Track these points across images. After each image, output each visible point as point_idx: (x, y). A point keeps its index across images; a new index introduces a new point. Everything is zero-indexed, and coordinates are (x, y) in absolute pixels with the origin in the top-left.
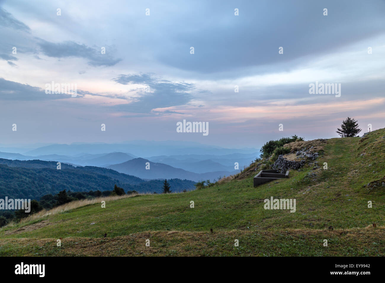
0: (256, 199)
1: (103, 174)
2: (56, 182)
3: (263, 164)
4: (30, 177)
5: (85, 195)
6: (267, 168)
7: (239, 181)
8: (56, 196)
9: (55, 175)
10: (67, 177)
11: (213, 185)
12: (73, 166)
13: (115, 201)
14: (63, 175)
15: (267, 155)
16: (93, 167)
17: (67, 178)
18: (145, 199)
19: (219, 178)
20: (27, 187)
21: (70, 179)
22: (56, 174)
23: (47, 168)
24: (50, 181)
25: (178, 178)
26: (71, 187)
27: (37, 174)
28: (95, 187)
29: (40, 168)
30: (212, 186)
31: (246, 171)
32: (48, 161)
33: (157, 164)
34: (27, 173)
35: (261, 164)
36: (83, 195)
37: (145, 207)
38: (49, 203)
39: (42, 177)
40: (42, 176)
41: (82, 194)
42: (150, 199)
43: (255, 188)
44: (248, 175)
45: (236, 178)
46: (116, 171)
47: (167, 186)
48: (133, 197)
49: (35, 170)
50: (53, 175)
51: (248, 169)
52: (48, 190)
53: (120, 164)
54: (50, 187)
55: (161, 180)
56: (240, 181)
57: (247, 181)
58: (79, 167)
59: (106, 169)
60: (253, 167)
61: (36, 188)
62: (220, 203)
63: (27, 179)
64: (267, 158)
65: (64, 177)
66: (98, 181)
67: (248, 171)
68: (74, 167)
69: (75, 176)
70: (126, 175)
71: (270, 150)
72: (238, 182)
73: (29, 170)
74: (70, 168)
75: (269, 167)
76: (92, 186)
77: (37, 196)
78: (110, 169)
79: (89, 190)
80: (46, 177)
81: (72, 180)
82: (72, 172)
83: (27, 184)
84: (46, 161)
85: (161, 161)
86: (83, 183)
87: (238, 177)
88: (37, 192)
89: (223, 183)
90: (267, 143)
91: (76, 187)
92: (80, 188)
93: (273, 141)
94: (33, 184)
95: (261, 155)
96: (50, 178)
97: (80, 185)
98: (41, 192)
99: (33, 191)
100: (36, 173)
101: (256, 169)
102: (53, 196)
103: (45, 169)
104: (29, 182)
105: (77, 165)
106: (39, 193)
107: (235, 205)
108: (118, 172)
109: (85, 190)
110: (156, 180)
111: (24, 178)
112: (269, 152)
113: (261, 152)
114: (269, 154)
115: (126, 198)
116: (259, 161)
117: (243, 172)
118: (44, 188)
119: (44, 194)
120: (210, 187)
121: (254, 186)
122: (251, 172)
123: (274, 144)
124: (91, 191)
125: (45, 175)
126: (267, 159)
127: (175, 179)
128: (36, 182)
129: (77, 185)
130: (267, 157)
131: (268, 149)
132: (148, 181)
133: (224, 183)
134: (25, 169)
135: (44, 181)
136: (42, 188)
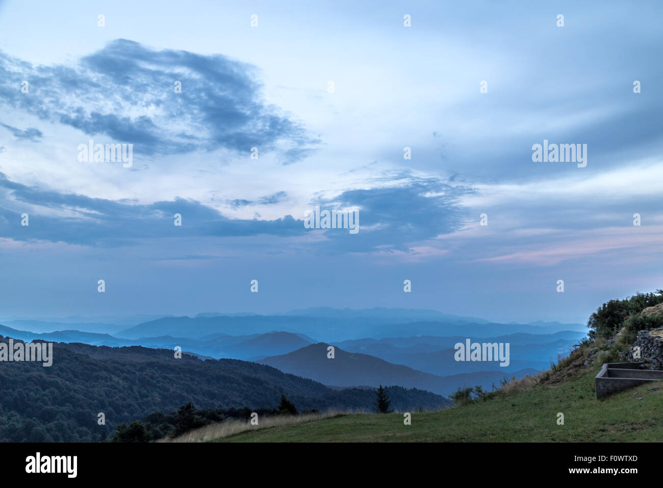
0: (622, 422)
1: (254, 376)
2: (170, 390)
3: (602, 352)
4: (125, 379)
5: (222, 416)
6: (615, 360)
7: (552, 387)
8: (170, 415)
9: (168, 375)
10: (188, 379)
11: (491, 396)
12: (199, 358)
13: (298, 426)
14: (181, 375)
15: (607, 332)
16: (235, 360)
17: (187, 381)
18: (358, 422)
19: (503, 381)
20: (120, 397)
21: (193, 384)
22: (170, 374)
23: (155, 363)
24: (159, 387)
25: (399, 386)
26: (194, 399)
27: (137, 373)
28: (238, 400)
29: (143, 361)
30: (492, 399)
31: (564, 367)
32: (156, 348)
33: (357, 355)
34: (120, 371)
35: (596, 351)
36: (218, 415)
37: (368, 437)
38: (157, 429)
39: (145, 378)
40: (146, 376)
41: (216, 413)
42: (367, 422)
43: (602, 401)
44: (570, 375)
45: (542, 381)
46: (277, 370)
47: (383, 399)
48: (329, 418)
49: (134, 366)
50: (164, 374)
51: (567, 362)
52: (155, 404)
53: (285, 355)
54: (158, 399)
55: (364, 389)
56: (555, 387)
57: (573, 388)
58: (209, 360)
59: (258, 364)
60: (578, 357)
61: (136, 399)
62: (535, 430)
63: (121, 381)
64: (608, 339)
65: (183, 379)
66: (244, 388)
67: (568, 365)
68: (200, 361)
69: (201, 378)
70: (296, 377)
71: (614, 321)
72: (550, 389)
73: (124, 365)
74: (194, 362)
75: (619, 357)
76: (233, 399)
77: (136, 414)
78: (266, 365)
79: (227, 405)
80: (152, 379)
81: (196, 385)
82: (198, 369)
83: (120, 391)
84: (153, 348)
85: (363, 350)
86: (216, 391)
87: (547, 379)
88: (137, 407)
89: (514, 392)
90: (604, 305)
91: (205, 400)
92: (211, 402)
93: (618, 301)
94: (129, 391)
95: (591, 332)
96: (158, 382)
97: (212, 396)
98: (144, 407)
99: (130, 405)
100: (134, 371)
101: (586, 363)
102: (165, 415)
103: (151, 365)
104: (124, 388)
105: (205, 357)
106: (141, 410)
107: (575, 435)
108: (280, 371)
109: (220, 406)
110: (355, 389)
111: (115, 379)
112: (611, 325)
113: (591, 326)
114: (613, 330)
115: (318, 420)
116: (591, 345)
117: (557, 368)
118: (149, 401)
119: (150, 412)
120: (488, 401)
121: (599, 398)
122: (577, 368)
123: (620, 307)
124: (233, 408)
125: (150, 374)
126: (610, 341)
127: (393, 387)
128: (135, 388)
129: (206, 396)
130: (608, 335)
131: (609, 318)
132: (341, 389)
133: (517, 393)
134: (117, 363)
135: (148, 387)
136: (145, 399)
